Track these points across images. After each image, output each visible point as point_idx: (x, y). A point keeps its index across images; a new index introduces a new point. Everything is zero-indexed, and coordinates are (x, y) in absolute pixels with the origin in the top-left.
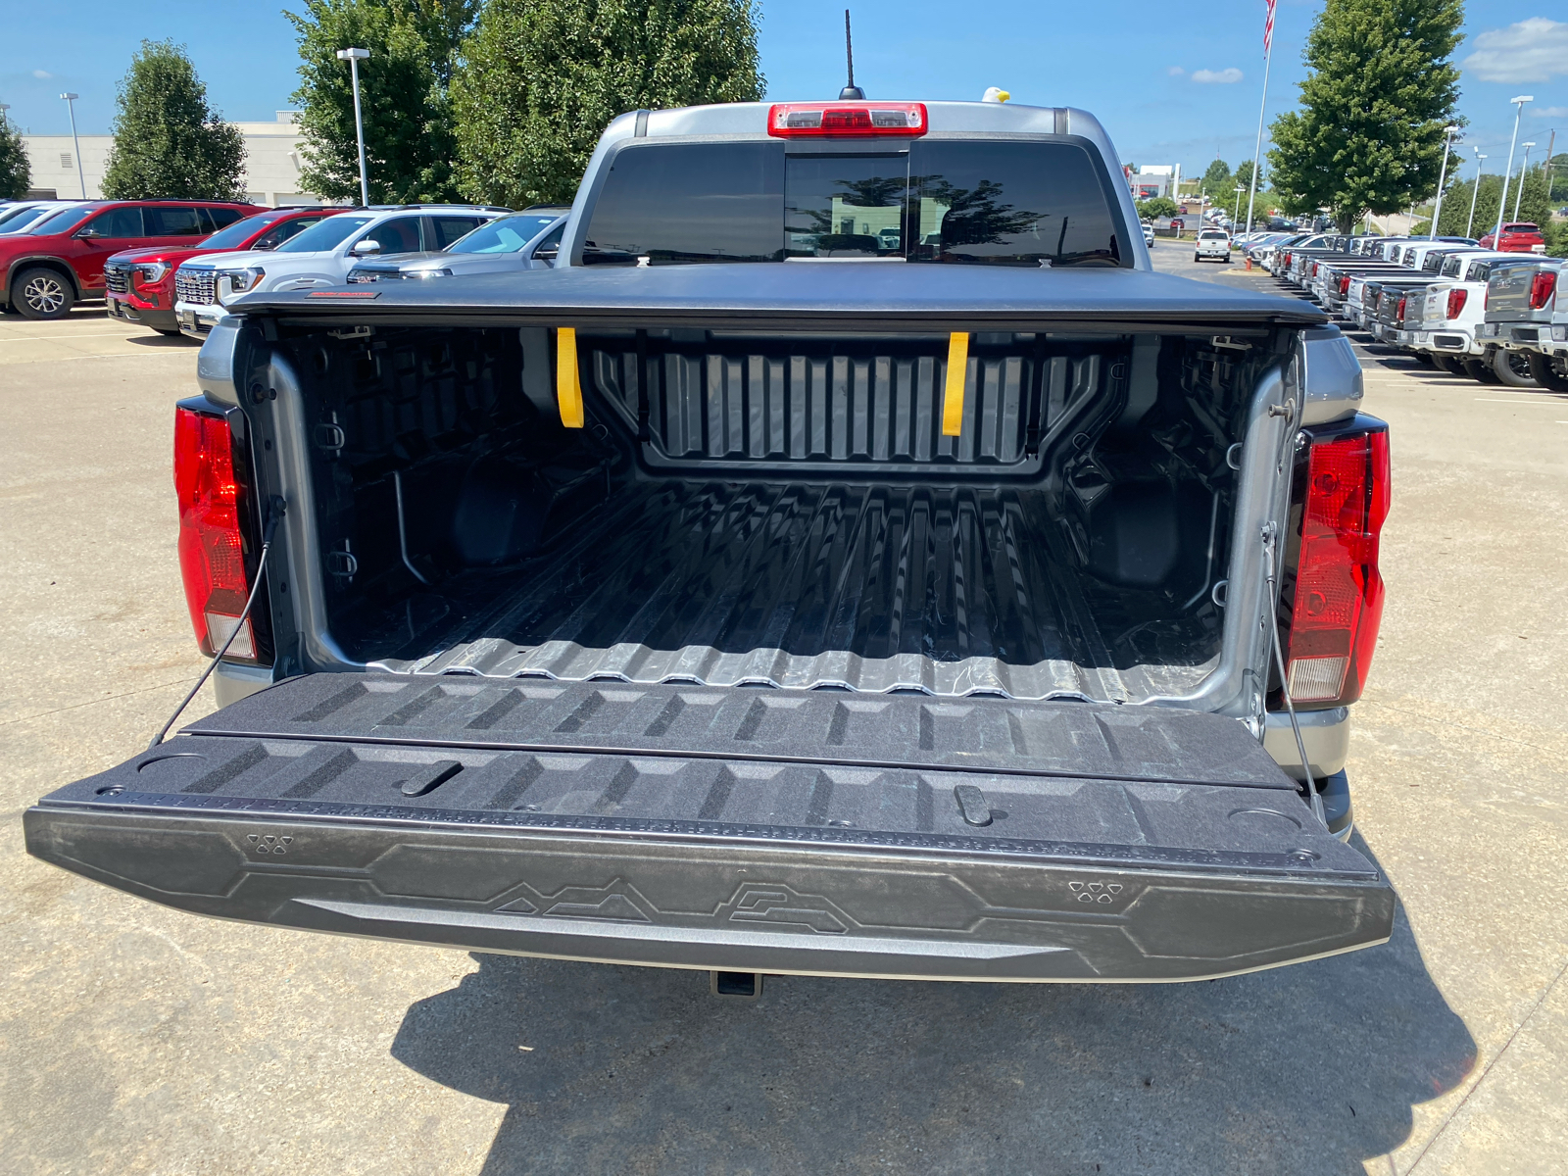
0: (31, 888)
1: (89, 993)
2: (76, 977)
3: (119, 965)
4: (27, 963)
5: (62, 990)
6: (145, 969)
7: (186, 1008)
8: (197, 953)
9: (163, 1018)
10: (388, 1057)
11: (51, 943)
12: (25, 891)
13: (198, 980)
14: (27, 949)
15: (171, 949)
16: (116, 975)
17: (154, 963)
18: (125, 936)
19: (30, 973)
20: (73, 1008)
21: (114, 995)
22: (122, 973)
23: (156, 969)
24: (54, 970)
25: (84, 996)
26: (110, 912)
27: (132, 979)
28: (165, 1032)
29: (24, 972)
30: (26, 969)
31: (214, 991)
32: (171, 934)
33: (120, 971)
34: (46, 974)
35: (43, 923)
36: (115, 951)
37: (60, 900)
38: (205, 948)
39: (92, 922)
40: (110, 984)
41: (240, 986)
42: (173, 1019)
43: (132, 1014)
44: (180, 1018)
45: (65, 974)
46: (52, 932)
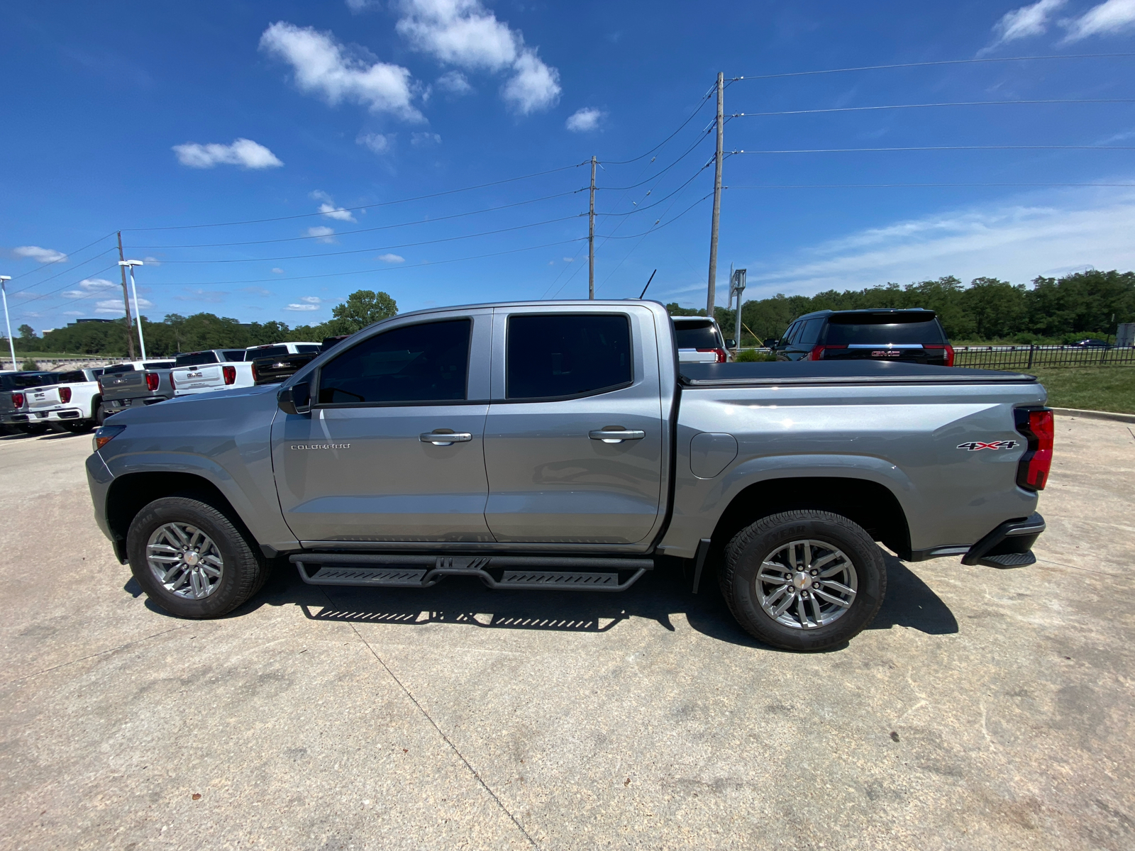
0: (1028, 826)
1: (1041, 733)
2: (1042, 745)
3: (1018, 733)
4: (1061, 774)
5: (1053, 744)
6: (1008, 722)
7: (1007, 694)
8: (980, 709)
9: (1019, 698)
10: (960, 632)
11: (1041, 774)
12: (1032, 828)
13: (991, 699)
14: (1056, 783)
15: (988, 719)
16: (1023, 730)
17: (1002, 720)
18: (1002, 744)
19: (1063, 767)
20: (1052, 731)
21: (1031, 723)
22: (1019, 729)
23: (1004, 717)
24: (1050, 758)
25: (1045, 733)
26: (998, 764)
27: (1018, 723)
28: (1022, 693)
29: (1065, 770)
30: (1064, 771)
31: (990, 690)
32: (982, 726)
33: (1020, 731)
34: (1055, 759)
35: (1037, 791)
36: (1014, 741)
37: (1017, 799)
38: (974, 707)
39: (1011, 766)
40: (1029, 729)
41: (979, 683)
42: (1016, 694)
43: (1030, 709)
44: (1013, 693)
45: (1046, 751)
46: (1037, 780)
